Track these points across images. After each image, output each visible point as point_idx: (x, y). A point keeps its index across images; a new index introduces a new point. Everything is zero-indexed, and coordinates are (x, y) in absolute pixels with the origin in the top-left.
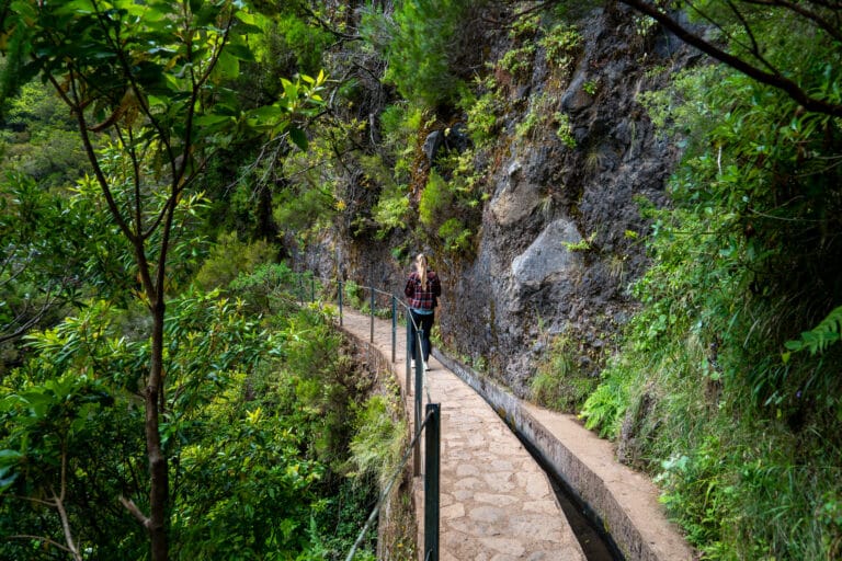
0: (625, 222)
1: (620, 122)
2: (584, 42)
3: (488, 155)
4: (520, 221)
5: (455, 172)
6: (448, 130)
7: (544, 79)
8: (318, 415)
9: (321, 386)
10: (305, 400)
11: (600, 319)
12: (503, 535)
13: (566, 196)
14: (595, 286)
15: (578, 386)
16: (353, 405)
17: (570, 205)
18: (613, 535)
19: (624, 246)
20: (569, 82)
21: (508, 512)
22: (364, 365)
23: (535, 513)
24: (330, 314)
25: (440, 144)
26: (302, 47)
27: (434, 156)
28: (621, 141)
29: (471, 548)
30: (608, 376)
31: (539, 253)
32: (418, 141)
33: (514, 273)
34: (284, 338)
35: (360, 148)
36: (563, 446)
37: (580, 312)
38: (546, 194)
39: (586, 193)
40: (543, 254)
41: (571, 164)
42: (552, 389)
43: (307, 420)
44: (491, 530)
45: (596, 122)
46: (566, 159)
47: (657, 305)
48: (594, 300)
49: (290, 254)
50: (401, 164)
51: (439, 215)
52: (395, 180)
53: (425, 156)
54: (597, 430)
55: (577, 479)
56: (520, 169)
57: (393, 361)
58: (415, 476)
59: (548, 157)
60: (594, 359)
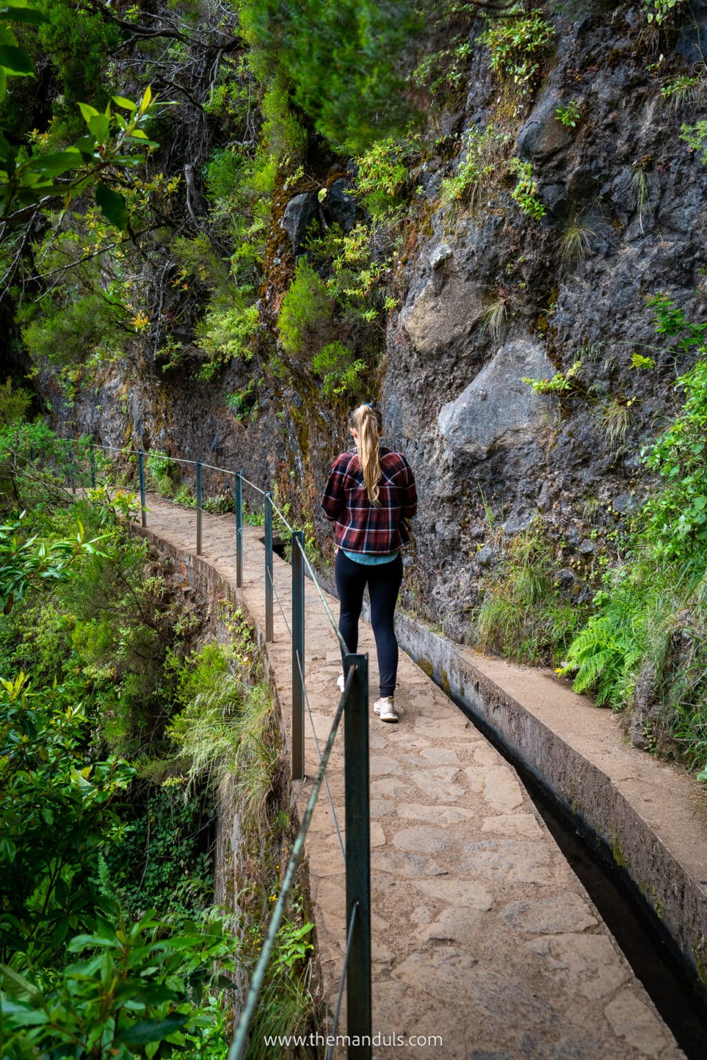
0: (629, 343)
1: (619, 173)
2: (556, 38)
3: (393, 234)
4: (451, 343)
5: (338, 263)
6: (323, 191)
7: (487, 103)
8: (108, 680)
9: (115, 631)
10: (87, 654)
11: (589, 506)
12: (456, 875)
13: (529, 301)
14: (579, 452)
15: (557, 620)
16: (173, 661)
17: (535, 316)
18: (630, 871)
19: (629, 384)
20: (531, 106)
21: (457, 836)
22: (186, 593)
23: (503, 835)
24: (125, 508)
25: (311, 216)
26: (66, 49)
27: (300, 237)
28: (620, 206)
29: (401, 900)
30: (606, 602)
31: (485, 398)
32: (273, 210)
33: (443, 431)
34: (68, 550)
35: (169, 223)
36: (536, 722)
37: (556, 496)
38: (494, 297)
39: (562, 295)
40: (491, 399)
41: (535, 247)
42: (512, 625)
43: (90, 690)
44: (433, 866)
45: (579, 175)
46: (528, 238)
47: (688, 480)
48: (579, 474)
49: (49, 406)
50: (244, 250)
51: (311, 337)
52: (231, 278)
53: (286, 236)
54: (592, 693)
55: (563, 776)
56: (450, 257)
57: (239, 584)
58: (294, 778)
59: (496, 235)
60: (580, 573)
